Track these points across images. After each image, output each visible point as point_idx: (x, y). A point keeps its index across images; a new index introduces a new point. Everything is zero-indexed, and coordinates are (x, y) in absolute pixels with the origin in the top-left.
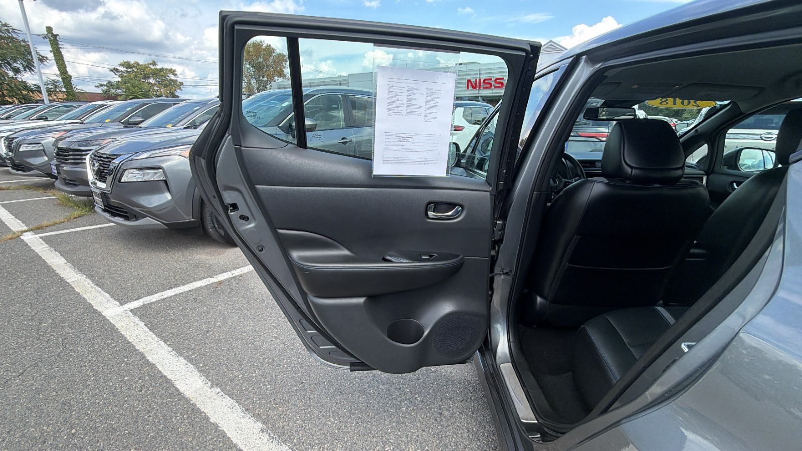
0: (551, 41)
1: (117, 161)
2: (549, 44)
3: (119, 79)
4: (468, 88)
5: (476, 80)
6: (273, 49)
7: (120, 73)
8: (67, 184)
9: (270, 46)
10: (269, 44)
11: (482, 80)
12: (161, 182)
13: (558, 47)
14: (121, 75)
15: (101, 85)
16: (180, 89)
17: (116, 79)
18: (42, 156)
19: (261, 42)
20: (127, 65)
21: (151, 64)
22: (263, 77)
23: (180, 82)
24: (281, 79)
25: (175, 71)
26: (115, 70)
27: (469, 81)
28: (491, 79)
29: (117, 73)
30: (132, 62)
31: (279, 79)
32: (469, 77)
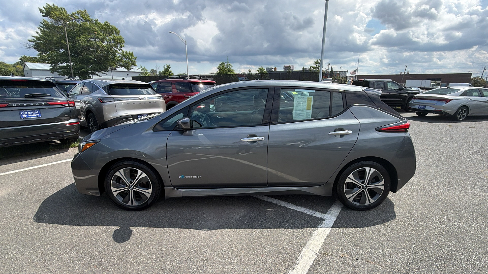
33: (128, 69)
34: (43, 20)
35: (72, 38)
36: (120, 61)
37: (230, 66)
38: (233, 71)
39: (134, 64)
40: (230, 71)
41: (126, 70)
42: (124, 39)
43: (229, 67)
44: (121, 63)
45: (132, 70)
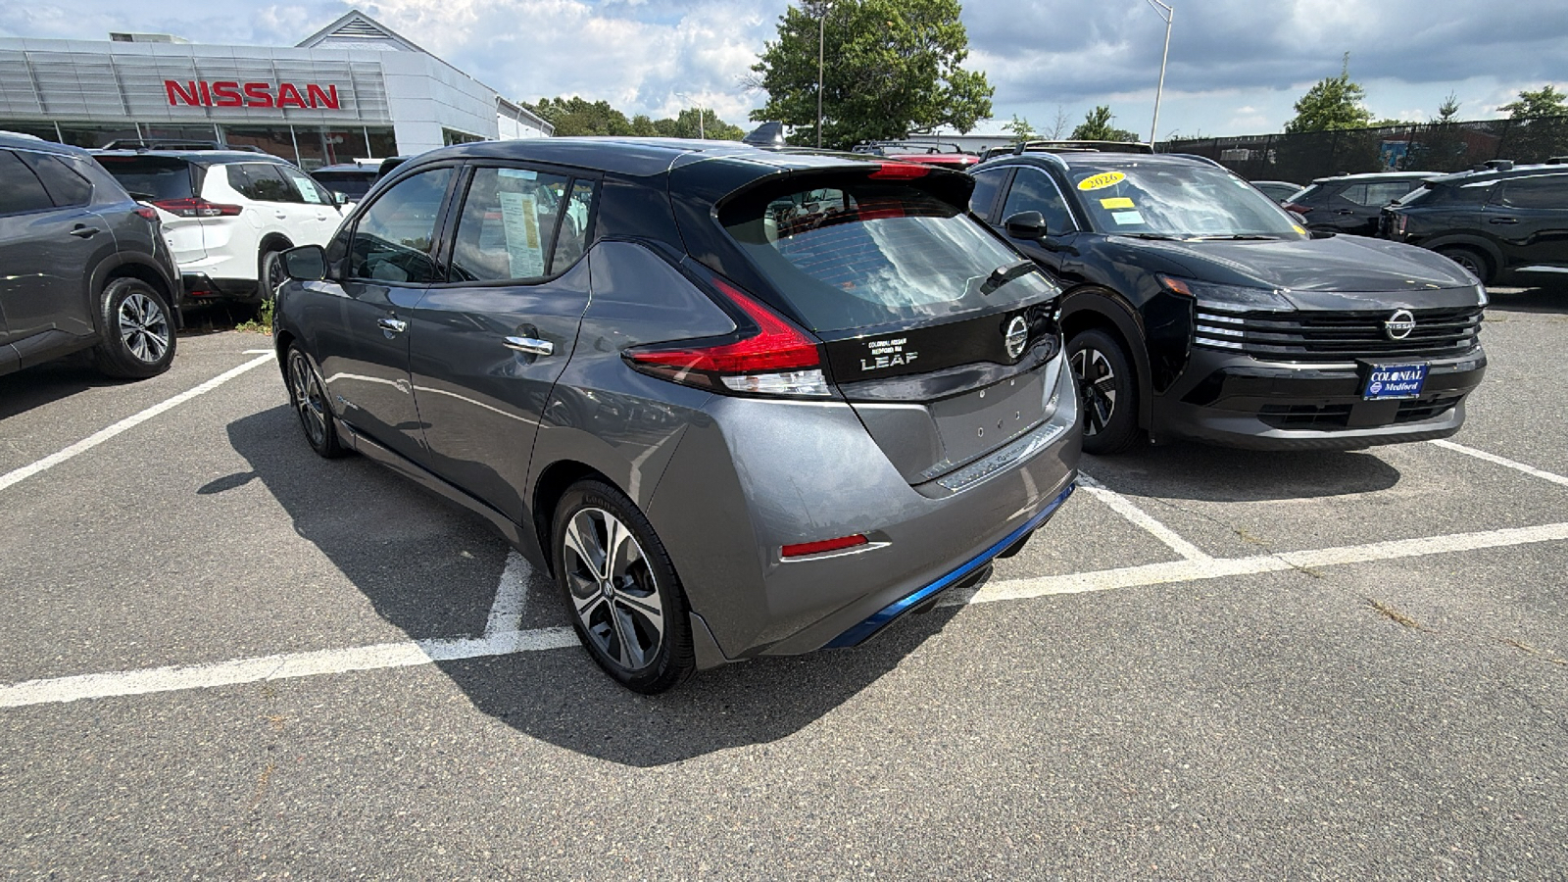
2: (354, 18)
4: (173, 102)
5: (186, 84)
11: (209, 85)
27: (170, 84)
28: (235, 85)
32: (165, 76)
33: (964, 130)
34: (790, 8)
35: (833, 51)
36: (943, 104)
37: (1352, 94)
38: (1359, 116)
39: (982, 112)
40: (1347, 118)
41: (957, 133)
42: (965, 34)
43: (1346, 99)
44: (948, 112)
45: (973, 133)
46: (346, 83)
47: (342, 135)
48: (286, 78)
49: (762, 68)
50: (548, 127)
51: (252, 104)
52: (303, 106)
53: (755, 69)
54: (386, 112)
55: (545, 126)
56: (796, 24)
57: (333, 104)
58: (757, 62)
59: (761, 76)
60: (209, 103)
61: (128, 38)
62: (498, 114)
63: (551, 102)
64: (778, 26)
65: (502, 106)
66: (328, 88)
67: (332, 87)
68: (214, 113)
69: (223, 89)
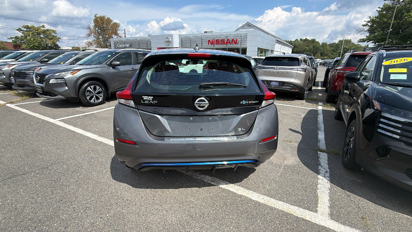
0: (248, 22)
1: (47, 76)
2: (247, 24)
3: (23, 35)
4: (209, 44)
5: (212, 40)
6: (111, 20)
7: (23, 31)
8: (19, 87)
9: (109, 18)
10: (109, 17)
11: (215, 40)
12: (64, 83)
13: (251, 25)
14: (23, 32)
15: (12, 38)
16: (59, 41)
17: (20, 34)
18: (3, 76)
19: (104, 16)
20: (27, 27)
21: (41, 27)
22: (106, 35)
23: (58, 37)
24: (116, 37)
25: (55, 31)
26: (19, 30)
27: (209, 41)
28: (219, 40)
29: (21, 31)
30: (30, 25)
31: (115, 36)
32: (209, 39)
46: (240, 38)
47: (237, 50)
48: (228, 38)
49: (366, 25)
50: (291, 46)
51: (221, 44)
52: (230, 44)
53: (363, 26)
54: (246, 44)
55: (290, 46)
56: (387, 9)
57: (236, 43)
58: (365, 23)
59: (367, 28)
60: (214, 44)
61: (206, 32)
62: (275, 44)
63: (299, 40)
64: (377, 11)
65: (277, 42)
66: (236, 40)
67: (236, 39)
68: (215, 46)
69: (217, 41)
